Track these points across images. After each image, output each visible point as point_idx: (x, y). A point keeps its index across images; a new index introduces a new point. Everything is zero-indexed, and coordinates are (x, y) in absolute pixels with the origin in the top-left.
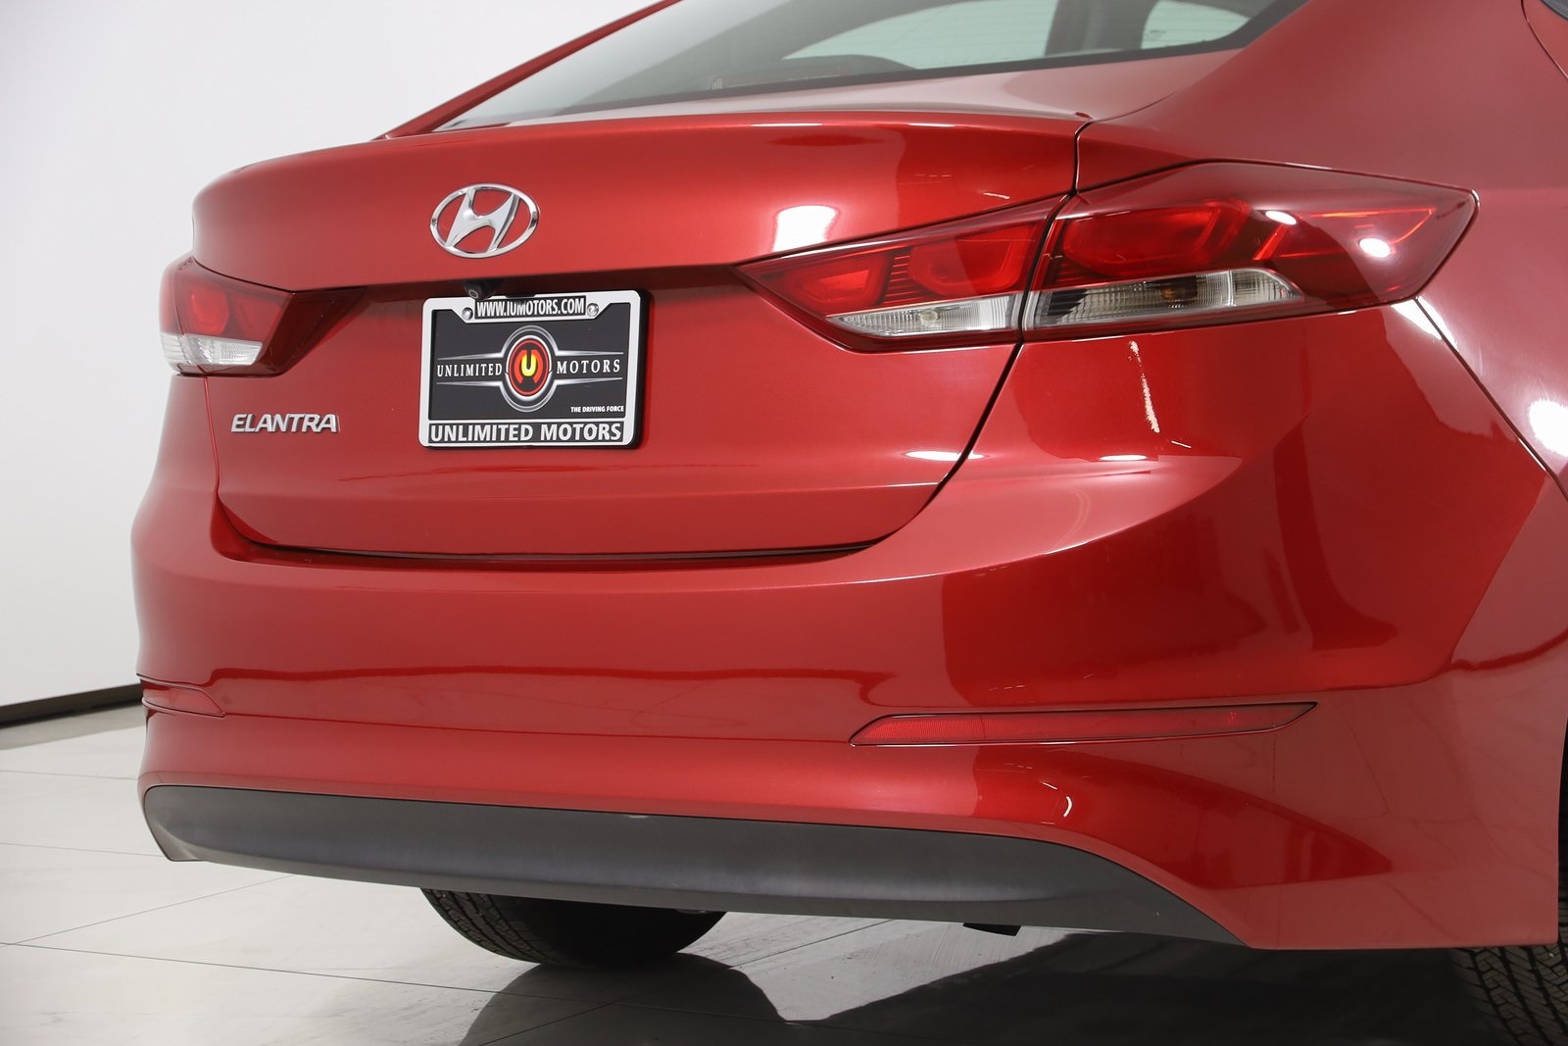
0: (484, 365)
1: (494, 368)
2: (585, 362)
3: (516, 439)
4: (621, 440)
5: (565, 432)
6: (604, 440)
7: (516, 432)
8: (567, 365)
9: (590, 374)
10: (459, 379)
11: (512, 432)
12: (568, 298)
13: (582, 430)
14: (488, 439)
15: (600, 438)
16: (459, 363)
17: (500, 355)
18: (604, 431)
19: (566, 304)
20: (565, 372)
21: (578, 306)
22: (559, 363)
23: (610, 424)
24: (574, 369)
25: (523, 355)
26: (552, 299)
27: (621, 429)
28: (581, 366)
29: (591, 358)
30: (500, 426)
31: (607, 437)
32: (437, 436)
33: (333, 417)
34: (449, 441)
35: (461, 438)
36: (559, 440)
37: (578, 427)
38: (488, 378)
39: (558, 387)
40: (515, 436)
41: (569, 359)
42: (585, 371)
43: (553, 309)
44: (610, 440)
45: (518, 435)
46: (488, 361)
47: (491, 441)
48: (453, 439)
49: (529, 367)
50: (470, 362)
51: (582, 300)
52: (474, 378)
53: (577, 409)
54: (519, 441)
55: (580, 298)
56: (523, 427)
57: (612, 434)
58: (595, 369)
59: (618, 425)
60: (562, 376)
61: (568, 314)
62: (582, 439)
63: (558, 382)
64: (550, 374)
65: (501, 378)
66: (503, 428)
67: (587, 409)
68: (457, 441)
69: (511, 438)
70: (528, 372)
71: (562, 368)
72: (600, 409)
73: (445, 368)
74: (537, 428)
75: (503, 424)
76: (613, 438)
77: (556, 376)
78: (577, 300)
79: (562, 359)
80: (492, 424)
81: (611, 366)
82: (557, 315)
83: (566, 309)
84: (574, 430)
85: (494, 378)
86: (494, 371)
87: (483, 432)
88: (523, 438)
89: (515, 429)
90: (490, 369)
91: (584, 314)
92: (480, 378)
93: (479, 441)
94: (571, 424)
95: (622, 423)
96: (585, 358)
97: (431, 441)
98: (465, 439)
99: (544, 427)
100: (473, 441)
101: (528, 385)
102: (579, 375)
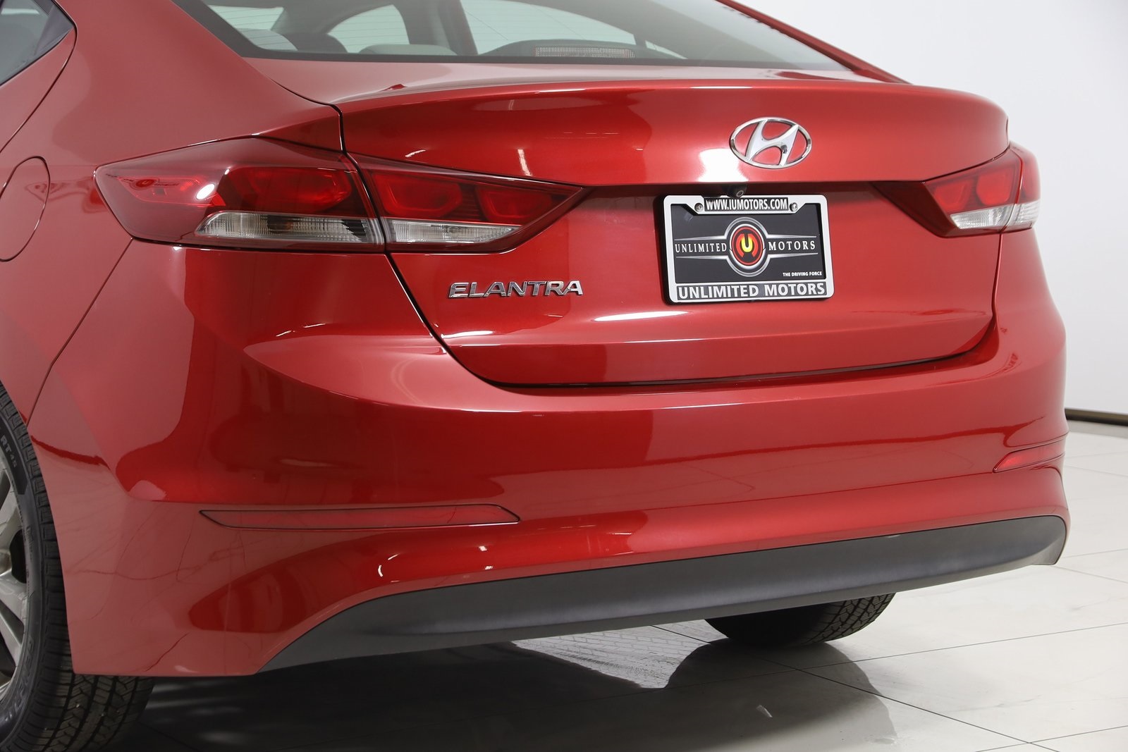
0: (712, 245)
1: (720, 246)
2: (789, 243)
3: (747, 295)
4: (825, 293)
5: (783, 290)
6: (813, 294)
7: (746, 291)
8: (776, 246)
9: (793, 251)
10: (694, 254)
11: (742, 291)
12: (775, 199)
13: (795, 288)
14: (725, 296)
15: (810, 293)
16: (692, 242)
17: (724, 237)
18: (812, 288)
19: (774, 203)
20: (775, 249)
21: (783, 204)
22: (770, 243)
23: (816, 284)
24: (782, 247)
25: (741, 237)
26: (763, 199)
27: (824, 286)
28: (786, 245)
29: (793, 240)
30: (732, 287)
31: (815, 293)
32: (684, 295)
33: (577, 283)
34: (694, 298)
35: (703, 296)
36: (779, 295)
37: (792, 286)
38: (716, 253)
39: (771, 259)
40: (745, 293)
41: (777, 241)
42: (790, 249)
43: (764, 206)
44: (817, 295)
45: (748, 293)
46: (715, 241)
47: (727, 297)
48: (697, 296)
49: (747, 245)
50: (701, 242)
51: (785, 200)
52: (705, 254)
53: (788, 274)
54: (749, 297)
55: (783, 199)
56: (751, 287)
57: (817, 290)
58: (797, 247)
59: (822, 284)
60: (773, 252)
61: (776, 210)
62: (797, 294)
63: (770, 256)
64: (764, 251)
65: (727, 253)
66: (735, 288)
67: (796, 274)
68: (700, 298)
69: (742, 295)
70: (748, 250)
71: (772, 247)
72: (804, 274)
73: (681, 247)
74: (761, 287)
75: (735, 285)
76: (819, 293)
77: (768, 252)
78: (782, 200)
79: (772, 240)
80: (726, 286)
81: (809, 245)
82: (767, 210)
83: (774, 205)
84: (789, 288)
85: (721, 253)
86: (721, 248)
87: (720, 291)
88: (751, 295)
89: (744, 289)
90: (718, 247)
91: (787, 210)
92: (710, 254)
93: (718, 297)
94: (787, 284)
95: (825, 283)
96: (789, 240)
97: (679, 298)
98: (707, 297)
99: (767, 287)
100: (713, 298)
101: (748, 258)
102: (786, 251)
